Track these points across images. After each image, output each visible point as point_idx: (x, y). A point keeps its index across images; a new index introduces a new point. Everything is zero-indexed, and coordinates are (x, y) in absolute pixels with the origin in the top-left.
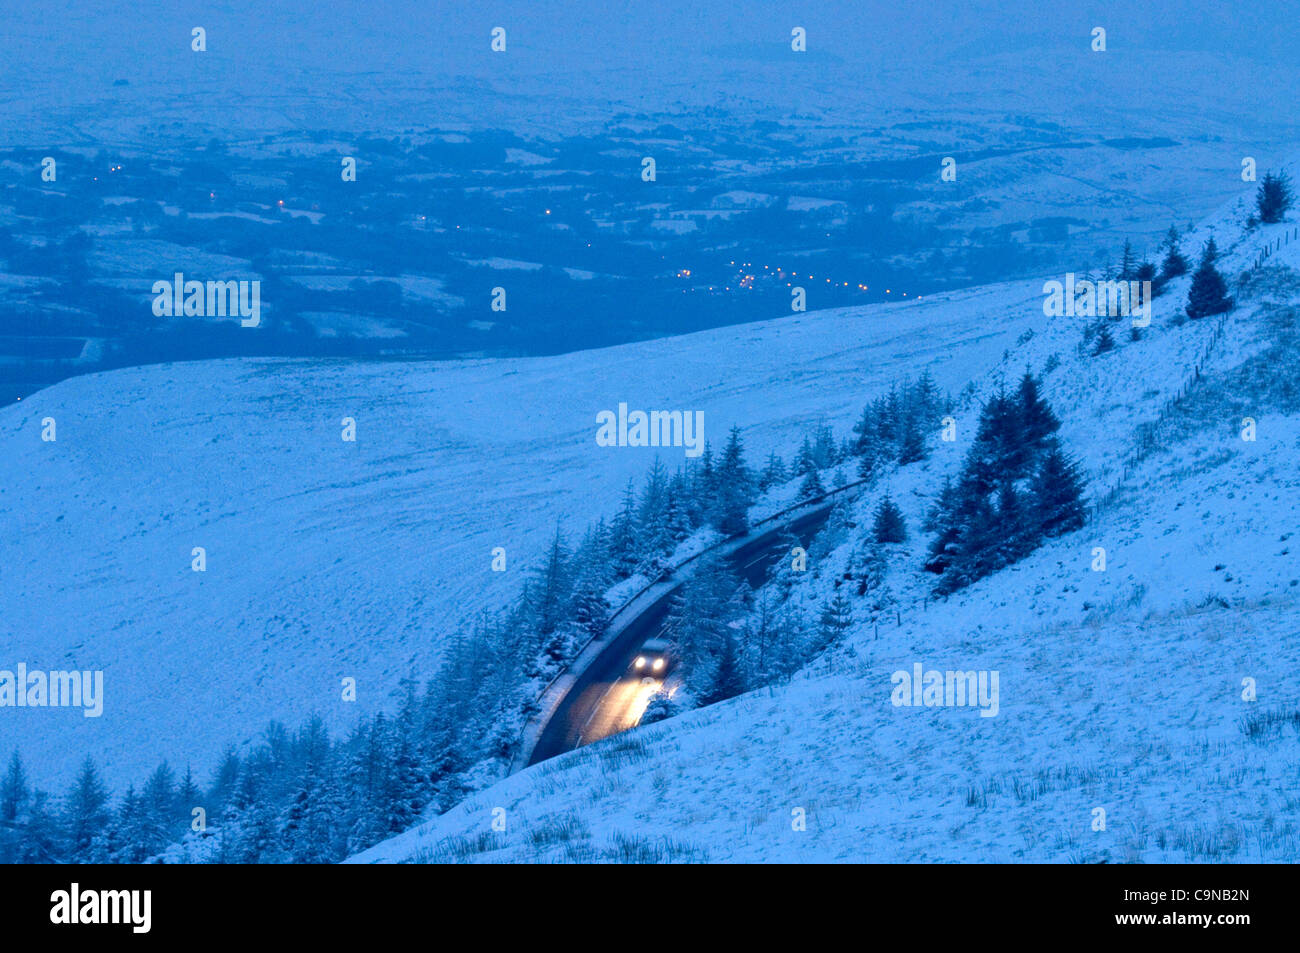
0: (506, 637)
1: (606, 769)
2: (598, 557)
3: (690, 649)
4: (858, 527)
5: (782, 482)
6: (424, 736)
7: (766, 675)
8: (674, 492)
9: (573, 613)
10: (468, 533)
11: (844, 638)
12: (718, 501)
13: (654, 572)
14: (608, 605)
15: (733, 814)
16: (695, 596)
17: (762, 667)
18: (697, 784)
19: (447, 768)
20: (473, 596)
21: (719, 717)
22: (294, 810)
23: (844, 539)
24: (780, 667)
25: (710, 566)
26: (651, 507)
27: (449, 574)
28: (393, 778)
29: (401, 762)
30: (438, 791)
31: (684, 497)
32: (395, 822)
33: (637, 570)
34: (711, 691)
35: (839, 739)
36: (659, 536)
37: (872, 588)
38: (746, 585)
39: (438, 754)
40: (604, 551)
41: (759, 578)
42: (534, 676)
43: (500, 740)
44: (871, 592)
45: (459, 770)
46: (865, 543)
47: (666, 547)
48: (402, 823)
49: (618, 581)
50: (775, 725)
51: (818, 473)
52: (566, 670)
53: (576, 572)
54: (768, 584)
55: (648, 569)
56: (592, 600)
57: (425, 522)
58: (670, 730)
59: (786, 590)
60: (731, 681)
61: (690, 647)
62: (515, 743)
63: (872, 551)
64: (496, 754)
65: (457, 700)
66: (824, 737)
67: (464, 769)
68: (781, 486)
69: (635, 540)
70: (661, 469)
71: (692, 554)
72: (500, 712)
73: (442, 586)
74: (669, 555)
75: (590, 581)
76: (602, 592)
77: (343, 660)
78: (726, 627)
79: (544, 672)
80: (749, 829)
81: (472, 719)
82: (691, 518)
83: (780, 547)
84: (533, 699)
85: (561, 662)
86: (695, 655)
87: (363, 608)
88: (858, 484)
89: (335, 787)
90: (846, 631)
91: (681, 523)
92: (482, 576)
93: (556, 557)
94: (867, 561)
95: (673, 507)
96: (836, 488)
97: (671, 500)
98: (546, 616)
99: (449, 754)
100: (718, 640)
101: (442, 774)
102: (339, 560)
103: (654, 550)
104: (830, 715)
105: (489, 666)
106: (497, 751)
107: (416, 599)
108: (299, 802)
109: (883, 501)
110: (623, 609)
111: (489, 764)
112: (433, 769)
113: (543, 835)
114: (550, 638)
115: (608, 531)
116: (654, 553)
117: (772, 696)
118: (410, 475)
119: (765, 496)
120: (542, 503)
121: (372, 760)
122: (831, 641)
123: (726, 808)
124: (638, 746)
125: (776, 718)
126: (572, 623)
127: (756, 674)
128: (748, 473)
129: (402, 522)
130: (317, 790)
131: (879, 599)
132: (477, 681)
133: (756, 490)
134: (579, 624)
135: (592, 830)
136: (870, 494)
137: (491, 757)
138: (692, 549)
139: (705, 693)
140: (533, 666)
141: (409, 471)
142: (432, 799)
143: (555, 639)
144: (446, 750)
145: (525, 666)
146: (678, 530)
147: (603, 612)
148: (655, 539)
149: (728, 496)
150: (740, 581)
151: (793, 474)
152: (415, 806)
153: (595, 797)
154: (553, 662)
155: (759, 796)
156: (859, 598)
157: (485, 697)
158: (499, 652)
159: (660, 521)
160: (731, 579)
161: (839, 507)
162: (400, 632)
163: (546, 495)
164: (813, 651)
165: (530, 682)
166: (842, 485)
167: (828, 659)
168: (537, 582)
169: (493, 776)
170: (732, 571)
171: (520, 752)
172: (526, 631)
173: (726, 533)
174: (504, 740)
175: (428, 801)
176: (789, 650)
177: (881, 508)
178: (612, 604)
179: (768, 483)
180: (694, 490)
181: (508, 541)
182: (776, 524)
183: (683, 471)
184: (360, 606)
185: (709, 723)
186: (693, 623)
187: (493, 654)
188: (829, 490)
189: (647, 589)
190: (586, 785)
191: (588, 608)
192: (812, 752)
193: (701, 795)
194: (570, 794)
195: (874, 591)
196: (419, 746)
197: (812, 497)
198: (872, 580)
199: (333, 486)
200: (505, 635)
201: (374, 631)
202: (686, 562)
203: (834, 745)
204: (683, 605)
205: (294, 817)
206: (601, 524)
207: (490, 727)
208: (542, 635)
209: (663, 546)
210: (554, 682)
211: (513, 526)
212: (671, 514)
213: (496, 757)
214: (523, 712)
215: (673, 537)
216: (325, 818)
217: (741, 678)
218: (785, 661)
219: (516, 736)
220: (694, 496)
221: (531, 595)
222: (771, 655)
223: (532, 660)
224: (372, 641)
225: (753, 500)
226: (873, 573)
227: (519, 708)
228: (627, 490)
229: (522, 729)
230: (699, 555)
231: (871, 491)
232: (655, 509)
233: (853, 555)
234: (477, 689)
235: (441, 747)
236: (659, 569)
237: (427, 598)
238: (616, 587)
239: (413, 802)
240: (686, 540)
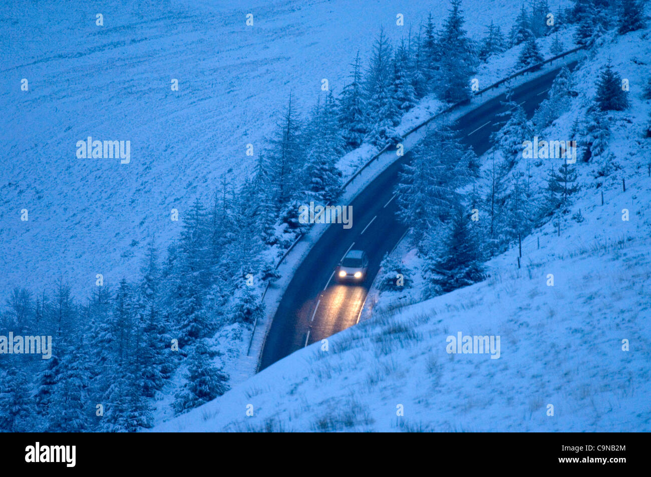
0: (244, 207)
1: (379, 352)
2: (327, 129)
3: (420, 215)
4: (579, 96)
5: (502, 51)
6: (168, 303)
7: (496, 241)
8: (399, 64)
9: (306, 183)
10: (192, 100)
11: (571, 204)
12: (441, 71)
13: (382, 141)
14: (340, 174)
15: (510, 400)
16: (423, 164)
17: (493, 233)
18: (470, 369)
19: (194, 334)
20: (199, 161)
21: (481, 299)
22: (47, 377)
23: (567, 108)
24: (510, 233)
25: (436, 134)
26: (377, 78)
27: (176, 140)
28: (143, 345)
29: (150, 329)
30: (185, 356)
31: (409, 68)
32: (146, 387)
33: (366, 139)
34: (446, 257)
35: (603, 323)
36: (386, 107)
37: (596, 155)
38: (471, 152)
39: (184, 320)
40: (334, 122)
41: (483, 145)
42: (272, 244)
43: (243, 306)
44: (595, 159)
45: (205, 336)
46: (589, 111)
47: (393, 117)
48: (153, 387)
49: (347, 151)
50: (538, 308)
51: (536, 41)
52: (302, 237)
53: (308, 142)
54: (491, 150)
55: (377, 139)
56: (326, 170)
57: (151, 90)
58: (435, 313)
59: (512, 157)
60: (465, 247)
61: (420, 213)
62: (257, 309)
63: (596, 120)
64: (240, 319)
65: (200, 269)
66: (588, 320)
67: (210, 335)
68: (501, 54)
69: (364, 111)
70: (385, 42)
71: (418, 122)
72: (242, 279)
73: (169, 151)
74: (396, 124)
75: (322, 152)
76: (334, 162)
77: (76, 224)
78: (453, 193)
79: (282, 240)
80: (527, 415)
81: (214, 286)
82: (416, 89)
83: (503, 114)
84: (273, 266)
85: (298, 230)
86: (424, 220)
87: (95, 173)
88: (575, 51)
89: (85, 353)
90: (572, 197)
91: (406, 93)
92: (207, 141)
93: (289, 129)
94: (591, 129)
95: (398, 78)
96: (553, 56)
97: (397, 72)
98: (281, 186)
99: (195, 320)
100: (447, 205)
101: (189, 340)
102: (69, 128)
103: (381, 120)
104: (591, 298)
105: (228, 234)
106: (240, 316)
107: (144, 164)
108: (51, 368)
109: (604, 70)
110: (354, 177)
111: (233, 330)
112: (180, 335)
113: (328, 421)
114: (286, 206)
115: (337, 102)
116: (382, 123)
117: (531, 277)
118: (134, 45)
119: (485, 65)
120: (262, 70)
121: (121, 326)
122: (558, 207)
123: (501, 393)
124: (406, 330)
125: (538, 301)
126: (306, 192)
127: (487, 240)
128: (469, 44)
129: (129, 90)
130: (67, 357)
131: (604, 165)
132: (219, 248)
133: (476, 59)
134: (313, 193)
135: (374, 415)
136: (591, 63)
137: (235, 322)
138: (417, 118)
139: (439, 260)
140: (271, 235)
141: (134, 41)
142: (179, 364)
143: (291, 208)
144: (192, 316)
145: (263, 234)
146: (403, 100)
147: (335, 181)
148: (382, 110)
149: (450, 67)
150: (466, 148)
151: (511, 43)
152: (164, 371)
153: (372, 382)
154: (290, 230)
155: (533, 381)
156: (584, 164)
157: (227, 265)
158: (238, 221)
159: (387, 92)
160: (456, 147)
161: (561, 76)
162: (130, 195)
163: (265, 62)
164: (541, 217)
165: (269, 249)
166: (560, 53)
167: (557, 225)
168: (272, 154)
169: (237, 341)
170: (458, 140)
171: (262, 317)
172: (262, 201)
173: (449, 102)
174: (248, 306)
175: (177, 366)
176: (518, 216)
177: (603, 78)
178: (344, 173)
179: (488, 52)
180: (418, 61)
181: (231, 107)
182: (496, 93)
183: (406, 43)
184: (91, 172)
185: (472, 306)
186: (422, 191)
187: (232, 224)
188: (546, 58)
189: (376, 158)
190: (361, 369)
191: (321, 177)
192: (579, 335)
193: (475, 380)
194: (346, 378)
195: (599, 157)
196: (165, 313)
197: (531, 65)
198: (596, 147)
199: (60, 56)
200: (244, 204)
201: (104, 195)
202: (412, 132)
203: (599, 329)
204: (413, 173)
205: (46, 384)
206: (330, 96)
207: (233, 294)
208: (279, 205)
209: (390, 116)
210: (291, 250)
211: (235, 93)
212: (396, 85)
213: (240, 322)
214: (264, 279)
215: (399, 107)
216: (77, 384)
217: (473, 245)
218: (514, 227)
219: (258, 302)
220: (419, 67)
221: (267, 166)
222: (500, 222)
223: (270, 228)
224: (103, 205)
225: (474, 70)
226: (597, 141)
227: (260, 275)
228: (354, 63)
229: (263, 295)
230: (425, 124)
231: (591, 60)
232: (382, 81)
233: (576, 123)
234: (218, 257)
235: (187, 314)
236: (387, 138)
237: (154, 163)
238: (346, 157)
239: (163, 367)
240: (412, 110)
